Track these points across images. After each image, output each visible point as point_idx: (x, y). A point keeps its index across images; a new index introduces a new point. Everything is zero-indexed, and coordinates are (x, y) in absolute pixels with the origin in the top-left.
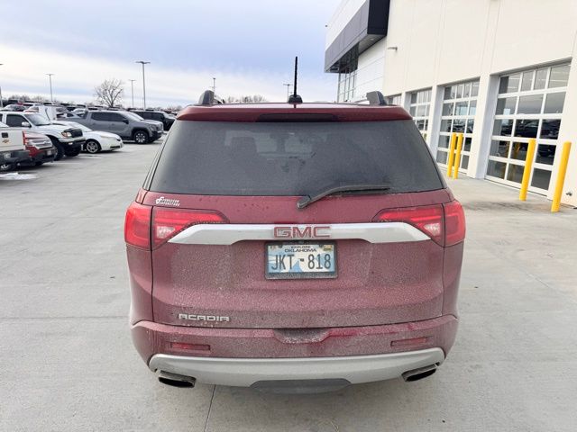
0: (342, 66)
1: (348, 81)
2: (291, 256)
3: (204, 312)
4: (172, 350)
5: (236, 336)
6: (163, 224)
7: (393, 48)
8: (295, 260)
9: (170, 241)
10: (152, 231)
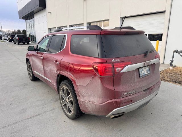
0: (26, 17)
1: (30, 23)
2: (143, 70)
3: (130, 91)
4: (122, 105)
5: (137, 95)
6: (117, 67)
7: (50, 13)
8: (144, 71)
9: (121, 72)
10: (114, 70)
